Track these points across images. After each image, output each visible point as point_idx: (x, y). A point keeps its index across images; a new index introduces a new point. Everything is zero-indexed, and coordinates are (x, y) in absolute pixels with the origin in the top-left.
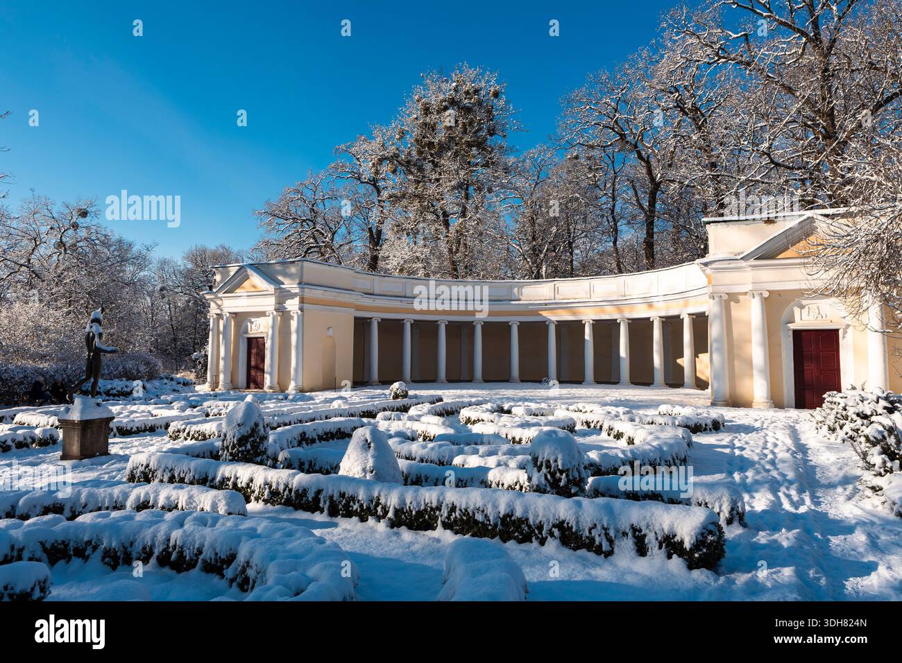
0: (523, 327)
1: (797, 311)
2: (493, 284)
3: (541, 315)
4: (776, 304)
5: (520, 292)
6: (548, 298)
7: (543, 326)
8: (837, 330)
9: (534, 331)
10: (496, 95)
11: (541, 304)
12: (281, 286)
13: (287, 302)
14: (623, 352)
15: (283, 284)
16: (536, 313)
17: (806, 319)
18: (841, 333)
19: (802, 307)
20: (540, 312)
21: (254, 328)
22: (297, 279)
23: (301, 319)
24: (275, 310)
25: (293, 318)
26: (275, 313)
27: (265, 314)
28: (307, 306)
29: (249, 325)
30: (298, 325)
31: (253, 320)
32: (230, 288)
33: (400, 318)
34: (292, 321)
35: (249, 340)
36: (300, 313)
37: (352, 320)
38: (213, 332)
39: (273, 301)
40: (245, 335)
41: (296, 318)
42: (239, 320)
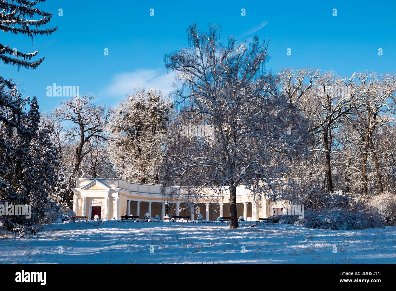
10: (172, 107)
12: (111, 188)
13: (112, 194)
21: (95, 204)
22: (117, 186)
23: (119, 200)
24: (108, 196)
25: (115, 200)
26: (109, 198)
27: (103, 198)
28: (120, 196)
29: (93, 202)
30: (117, 203)
31: (94, 200)
32: (87, 188)
33: (136, 200)
34: (114, 201)
35: (93, 207)
36: (118, 198)
37: (127, 201)
38: (76, 204)
39: (107, 193)
40: (91, 206)
41: (116, 200)
42: (88, 200)
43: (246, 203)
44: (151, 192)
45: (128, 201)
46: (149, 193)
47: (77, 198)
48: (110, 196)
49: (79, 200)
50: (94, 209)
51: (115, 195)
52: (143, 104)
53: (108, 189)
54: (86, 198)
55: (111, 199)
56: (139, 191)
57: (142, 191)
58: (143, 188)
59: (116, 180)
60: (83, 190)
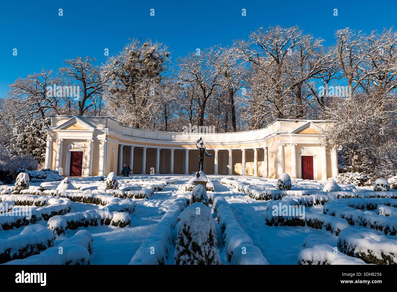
0: (176, 151)
1: (302, 150)
2: (165, 133)
3: (182, 147)
4: (298, 147)
5: (175, 137)
6: (186, 140)
7: (184, 151)
8: (313, 157)
9: (180, 153)
10: (167, 55)
11: (184, 143)
12: (97, 128)
13: (98, 136)
14: (216, 162)
15: (96, 127)
16: (180, 146)
17: (305, 153)
18: (314, 157)
19: (304, 149)
20: (182, 146)
21: (76, 147)
22: (105, 126)
23: (106, 144)
24: (93, 139)
25: (101, 143)
26: (93, 141)
27: (85, 141)
28: (108, 138)
29: (72, 146)
30: (104, 147)
31: (75, 143)
32: (65, 127)
33: (130, 145)
34: (100, 145)
35: (72, 153)
36: (106, 141)
37: (118, 146)
38: (49, 148)
39: (91, 135)
40: (70, 150)
41: (103, 143)
42: (66, 143)
43: (257, 149)
44: (145, 137)
45: (120, 145)
46: (144, 138)
47: (51, 140)
48: (95, 138)
49: (54, 142)
50: (74, 155)
51: (102, 138)
52: (138, 54)
53: (92, 129)
54: (62, 140)
55: (96, 143)
56: (133, 135)
57: (136, 136)
58: (137, 132)
59: (103, 118)
60: (59, 130)
